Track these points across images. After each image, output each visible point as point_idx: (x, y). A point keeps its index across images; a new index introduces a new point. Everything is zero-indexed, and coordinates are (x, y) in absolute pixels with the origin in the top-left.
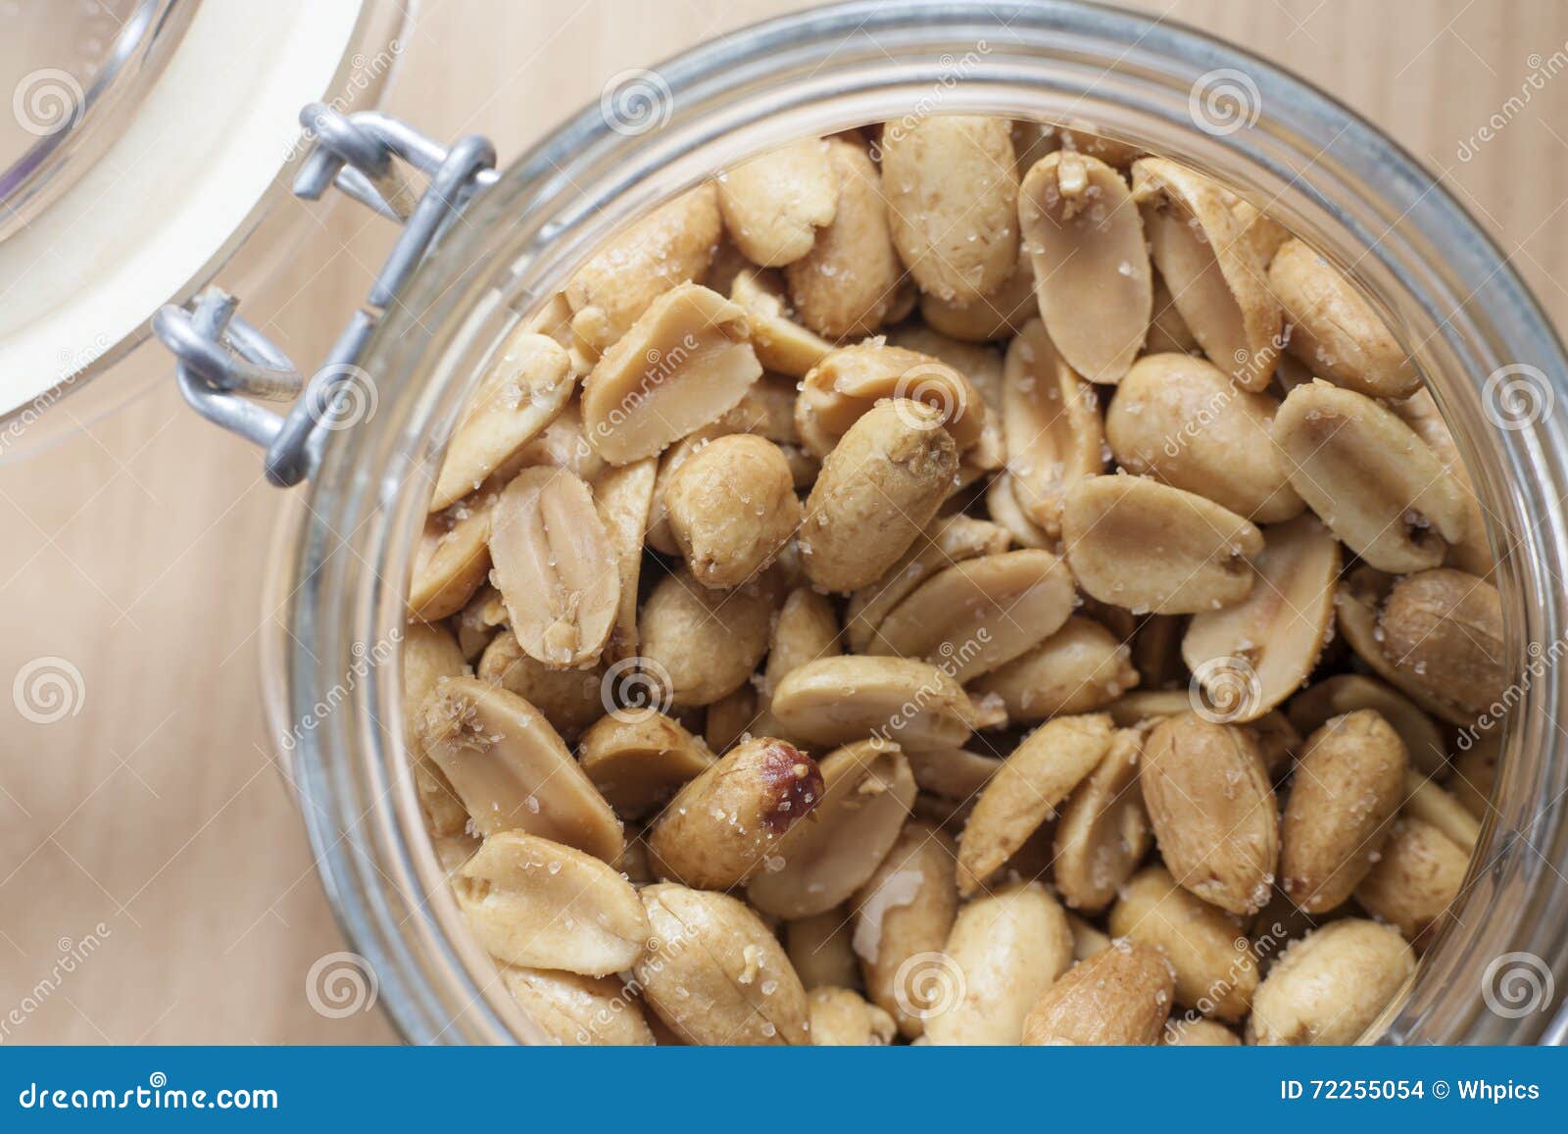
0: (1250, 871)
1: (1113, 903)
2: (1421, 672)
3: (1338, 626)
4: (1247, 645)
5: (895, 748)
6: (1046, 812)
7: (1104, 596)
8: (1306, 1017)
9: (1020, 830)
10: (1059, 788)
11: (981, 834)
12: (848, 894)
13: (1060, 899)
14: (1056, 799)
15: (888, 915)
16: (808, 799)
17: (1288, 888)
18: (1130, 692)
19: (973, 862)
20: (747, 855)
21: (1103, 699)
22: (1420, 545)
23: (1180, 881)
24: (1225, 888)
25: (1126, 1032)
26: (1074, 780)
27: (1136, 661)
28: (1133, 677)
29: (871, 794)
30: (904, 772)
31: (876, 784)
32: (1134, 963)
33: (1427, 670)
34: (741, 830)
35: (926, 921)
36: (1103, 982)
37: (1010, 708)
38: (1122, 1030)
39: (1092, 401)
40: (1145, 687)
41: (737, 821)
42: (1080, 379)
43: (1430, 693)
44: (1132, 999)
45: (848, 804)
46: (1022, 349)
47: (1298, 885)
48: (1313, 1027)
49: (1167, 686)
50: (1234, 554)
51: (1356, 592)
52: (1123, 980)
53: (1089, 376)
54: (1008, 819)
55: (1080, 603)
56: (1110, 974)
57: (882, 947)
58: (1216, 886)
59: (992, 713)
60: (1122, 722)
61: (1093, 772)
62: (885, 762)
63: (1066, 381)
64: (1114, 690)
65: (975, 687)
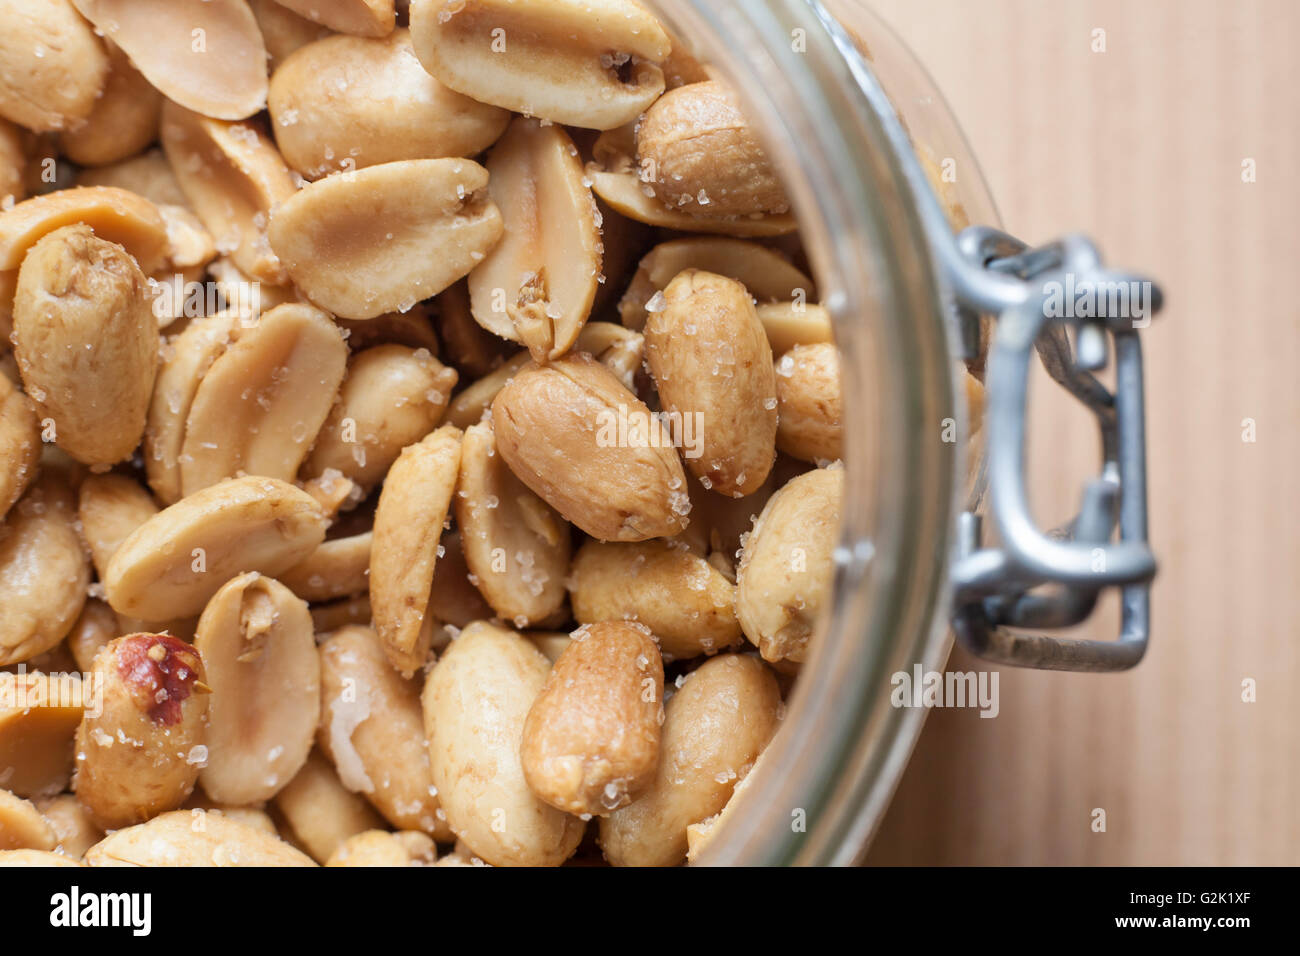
0: (655, 487)
1: (568, 600)
2: (706, 201)
3: (602, 204)
4: (530, 275)
5: (253, 577)
6: (435, 550)
7: (364, 312)
8: (786, 599)
9: (419, 580)
10: (433, 520)
11: (386, 608)
12: (310, 742)
13: (509, 625)
14: (435, 532)
15: (355, 738)
16: (182, 675)
17: (708, 485)
18: (458, 390)
19: (394, 639)
20: (160, 763)
21: (433, 414)
22: (636, 83)
23: (603, 541)
24: (642, 519)
25: (619, 717)
26: (442, 504)
27: (445, 357)
28: (449, 374)
29: (262, 635)
30: (280, 593)
31: (260, 619)
32: (598, 644)
33: (710, 195)
34: (135, 744)
35: (398, 723)
36: (571, 681)
37: (350, 472)
38: (615, 715)
39: (252, 137)
40: (468, 378)
41: (126, 736)
42: (227, 124)
43: (734, 217)
44: (609, 680)
45: (246, 657)
46: (172, 132)
47: (715, 476)
48: (799, 604)
49: (493, 365)
50: (461, 197)
51: (608, 165)
52: (593, 665)
53: (235, 116)
54: (401, 577)
55: (348, 332)
56: (576, 669)
57: (371, 773)
58: (634, 521)
59: (337, 488)
60: (465, 422)
61: (458, 484)
62: (252, 593)
63: (220, 136)
64: (437, 398)
65: (306, 473)
